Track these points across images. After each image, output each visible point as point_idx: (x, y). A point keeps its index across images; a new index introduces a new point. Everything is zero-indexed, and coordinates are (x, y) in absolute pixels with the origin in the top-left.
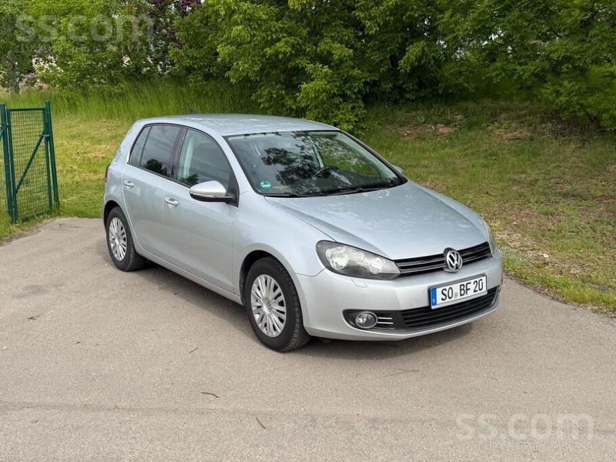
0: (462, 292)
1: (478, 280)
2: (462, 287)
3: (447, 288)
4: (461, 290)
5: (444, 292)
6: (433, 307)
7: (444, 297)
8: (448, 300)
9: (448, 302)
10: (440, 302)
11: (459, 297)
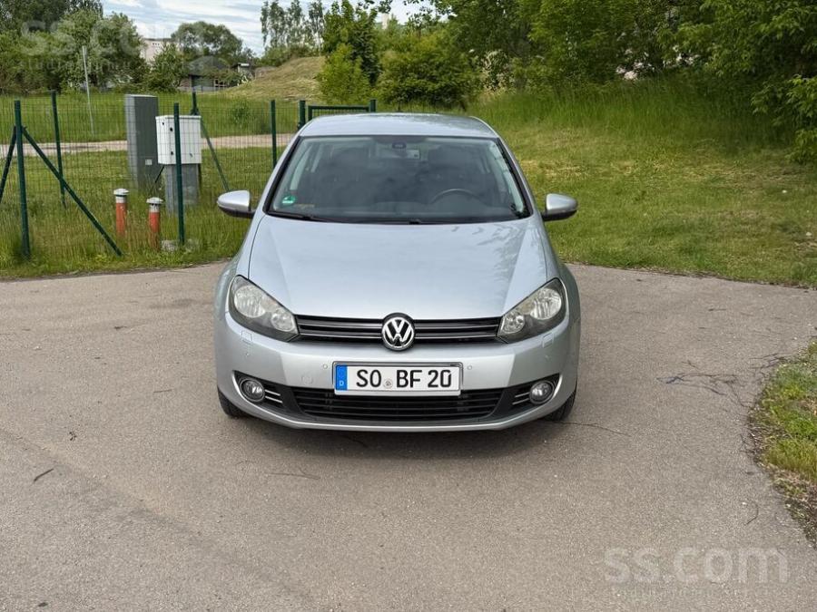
0: (402, 382)
1: (439, 370)
2: (402, 375)
3: (370, 370)
4: (399, 378)
5: (362, 374)
6: (337, 392)
7: (362, 382)
8: (369, 387)
9: (369, 391)
10: (353, 387)
11: (394, 387)
